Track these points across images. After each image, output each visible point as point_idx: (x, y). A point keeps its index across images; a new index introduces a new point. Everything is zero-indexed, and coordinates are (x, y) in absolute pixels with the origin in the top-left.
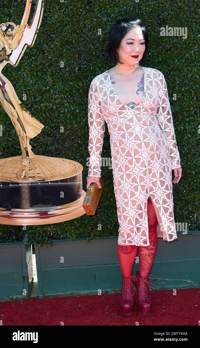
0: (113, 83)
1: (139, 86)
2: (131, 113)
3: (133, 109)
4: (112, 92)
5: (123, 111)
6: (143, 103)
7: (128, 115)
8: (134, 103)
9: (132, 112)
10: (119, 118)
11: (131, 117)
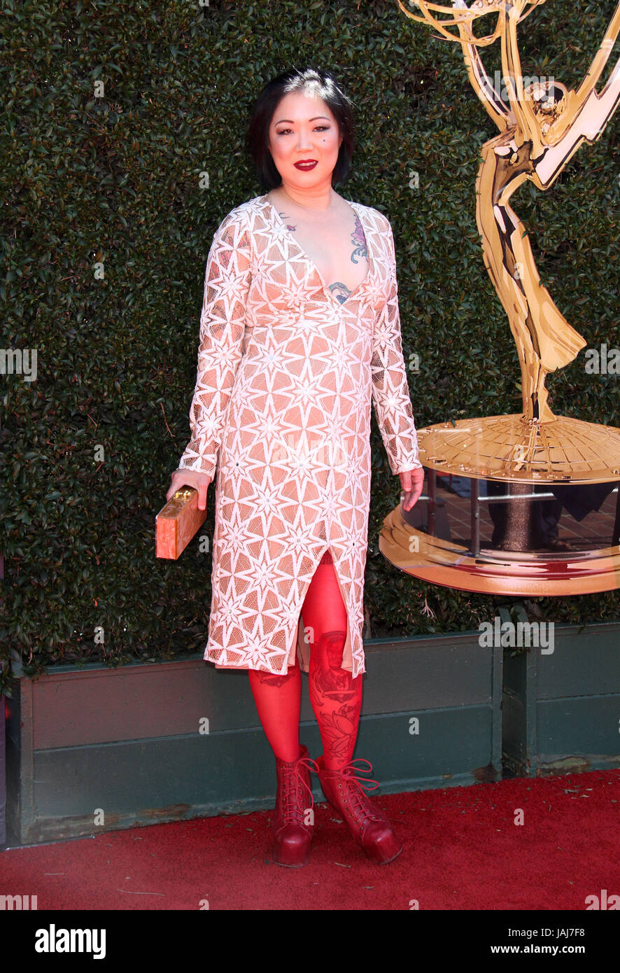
0: (290, 228)
1: (356, 242)
2: (336, 312)
3: (342, 303)
4: (293, 251)
5: (319, 303)
6: (367, 287)
7: (328, 316)
8: (343, 287)
9: (340, 311)
10: (302, 317)
11: (335, 322)
